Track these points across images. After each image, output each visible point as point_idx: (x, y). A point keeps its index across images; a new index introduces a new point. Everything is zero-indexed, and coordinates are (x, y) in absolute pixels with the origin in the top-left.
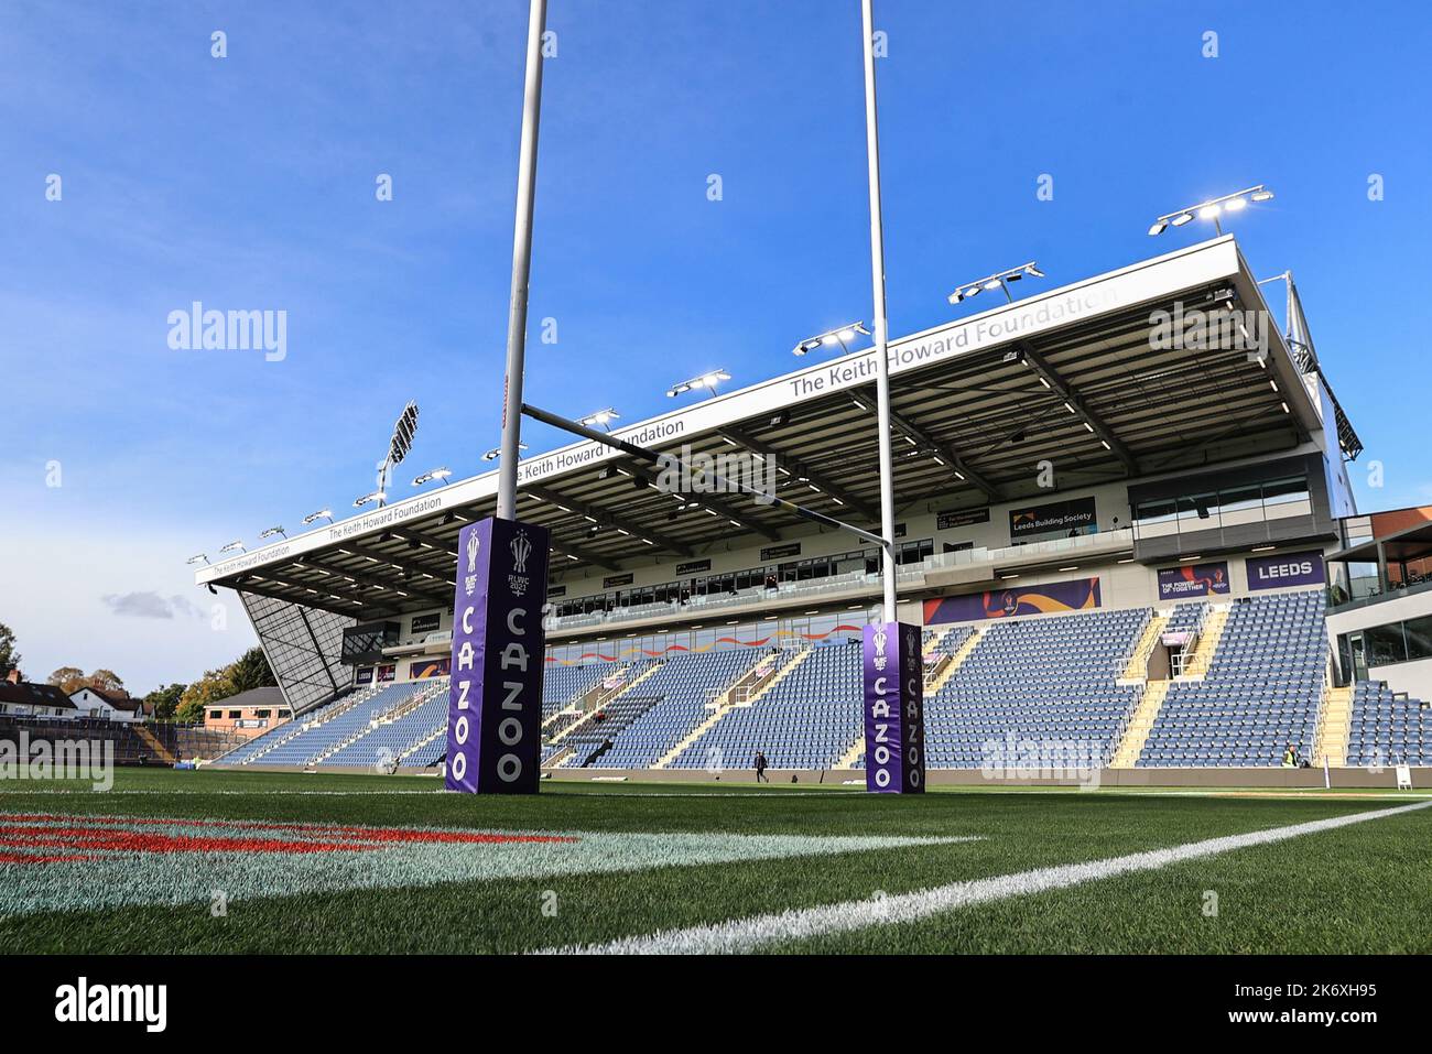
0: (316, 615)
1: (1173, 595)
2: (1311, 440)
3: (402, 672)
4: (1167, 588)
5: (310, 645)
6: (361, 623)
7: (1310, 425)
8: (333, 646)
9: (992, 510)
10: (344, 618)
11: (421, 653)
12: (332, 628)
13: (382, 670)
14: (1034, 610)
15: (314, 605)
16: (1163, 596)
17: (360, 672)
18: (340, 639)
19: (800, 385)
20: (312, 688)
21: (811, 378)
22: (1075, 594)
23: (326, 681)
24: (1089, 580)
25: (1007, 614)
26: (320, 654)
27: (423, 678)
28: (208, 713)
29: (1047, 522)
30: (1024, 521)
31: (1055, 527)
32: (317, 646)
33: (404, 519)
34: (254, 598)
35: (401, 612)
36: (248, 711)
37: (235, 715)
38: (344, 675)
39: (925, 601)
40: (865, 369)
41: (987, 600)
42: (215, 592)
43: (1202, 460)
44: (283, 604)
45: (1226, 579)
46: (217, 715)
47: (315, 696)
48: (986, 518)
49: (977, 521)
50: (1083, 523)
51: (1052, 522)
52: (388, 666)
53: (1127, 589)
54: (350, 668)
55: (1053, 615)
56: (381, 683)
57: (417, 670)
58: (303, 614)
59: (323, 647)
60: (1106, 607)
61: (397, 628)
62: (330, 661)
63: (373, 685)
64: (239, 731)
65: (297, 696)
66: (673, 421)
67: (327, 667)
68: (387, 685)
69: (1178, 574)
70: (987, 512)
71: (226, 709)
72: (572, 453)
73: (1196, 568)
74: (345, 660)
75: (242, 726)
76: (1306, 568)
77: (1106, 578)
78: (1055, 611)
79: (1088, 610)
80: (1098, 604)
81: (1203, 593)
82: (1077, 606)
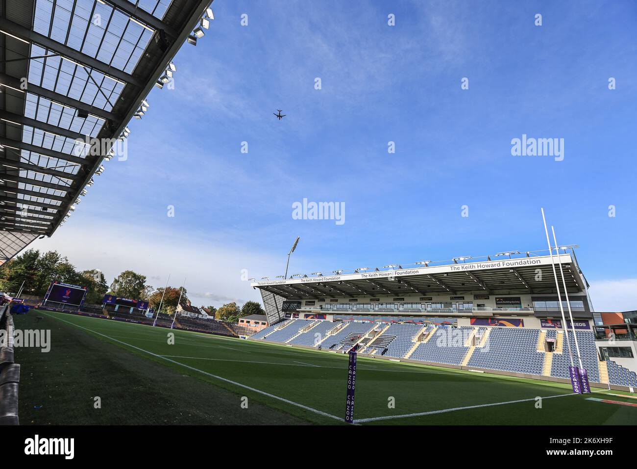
0: (277, 297)
1: (545, 327)
2: (582, 291)
3: (301, 316)
4: (544, 325)
5: (275, 305)
6: (287, 300)
7: (582, 287)
8: (280, 306)
9: (490, 296)
10: (283, 298)
11: (310, 312)
12: (281, 300)
13: (294, 314)
14: (504, 325)
15: (277, 294)
16: (542, 327)
17: (287, 314)
18: (282, 304)
19: (453, 268)
20: (274, 318)
21: (457, 267)
22: (517, 323)
23: (278, 316)
24: (520, 319)
25: (496, 325)
26: (277, 307)
27: (309, 319)
28: (240, 320)
29: (506, 302)
30: (500, 301)
31: (509, 304)
32: (277, 306)
33: (327, 281)
34: (263, 291)
35: (302, 299)
36: (252, 322)
37: (248, 322)
38: (282, 314)
39: (471, 318)
40: (472, 267)
41: (490, 321)
42: (255, 289)
43: (551, 292)
44: (270, 293)
45: (561, 324)
46: (242, 321)
47: (275, 320)
48: (488, 298)
49: (486, 299)
50: (517, 304)
51: (508, 302)
52: (296, 314)
53: (532, 323)
54: (284, 312)
55: (510, 327)
56: (294, 318)
57: (307, 316)
58: (274, 297)
59: (278, 306)
60: (526, 327)
61: (300, 303)
62: (279, 310)
63: (292, 318)
64: (249, 327)
65: (271, 320)
66: (416, 270)
67: (278, 312)
68: (297, 319)
69: (546, 321)
70: (489, 297)
71: (245, 320)
72: (384, 273)
73: (552, 320)
74: (283, 310)
75: (250, 326)
76: (584, 325)
77: (525, 319)
78: (510, 326)
79: (520, 327)
80: (523, 326)
81: (554, 327)
82: (517, 326)
